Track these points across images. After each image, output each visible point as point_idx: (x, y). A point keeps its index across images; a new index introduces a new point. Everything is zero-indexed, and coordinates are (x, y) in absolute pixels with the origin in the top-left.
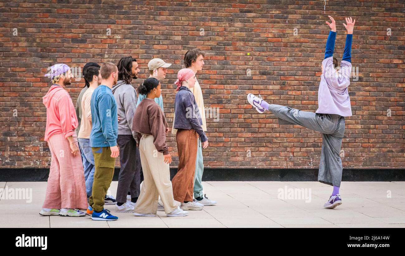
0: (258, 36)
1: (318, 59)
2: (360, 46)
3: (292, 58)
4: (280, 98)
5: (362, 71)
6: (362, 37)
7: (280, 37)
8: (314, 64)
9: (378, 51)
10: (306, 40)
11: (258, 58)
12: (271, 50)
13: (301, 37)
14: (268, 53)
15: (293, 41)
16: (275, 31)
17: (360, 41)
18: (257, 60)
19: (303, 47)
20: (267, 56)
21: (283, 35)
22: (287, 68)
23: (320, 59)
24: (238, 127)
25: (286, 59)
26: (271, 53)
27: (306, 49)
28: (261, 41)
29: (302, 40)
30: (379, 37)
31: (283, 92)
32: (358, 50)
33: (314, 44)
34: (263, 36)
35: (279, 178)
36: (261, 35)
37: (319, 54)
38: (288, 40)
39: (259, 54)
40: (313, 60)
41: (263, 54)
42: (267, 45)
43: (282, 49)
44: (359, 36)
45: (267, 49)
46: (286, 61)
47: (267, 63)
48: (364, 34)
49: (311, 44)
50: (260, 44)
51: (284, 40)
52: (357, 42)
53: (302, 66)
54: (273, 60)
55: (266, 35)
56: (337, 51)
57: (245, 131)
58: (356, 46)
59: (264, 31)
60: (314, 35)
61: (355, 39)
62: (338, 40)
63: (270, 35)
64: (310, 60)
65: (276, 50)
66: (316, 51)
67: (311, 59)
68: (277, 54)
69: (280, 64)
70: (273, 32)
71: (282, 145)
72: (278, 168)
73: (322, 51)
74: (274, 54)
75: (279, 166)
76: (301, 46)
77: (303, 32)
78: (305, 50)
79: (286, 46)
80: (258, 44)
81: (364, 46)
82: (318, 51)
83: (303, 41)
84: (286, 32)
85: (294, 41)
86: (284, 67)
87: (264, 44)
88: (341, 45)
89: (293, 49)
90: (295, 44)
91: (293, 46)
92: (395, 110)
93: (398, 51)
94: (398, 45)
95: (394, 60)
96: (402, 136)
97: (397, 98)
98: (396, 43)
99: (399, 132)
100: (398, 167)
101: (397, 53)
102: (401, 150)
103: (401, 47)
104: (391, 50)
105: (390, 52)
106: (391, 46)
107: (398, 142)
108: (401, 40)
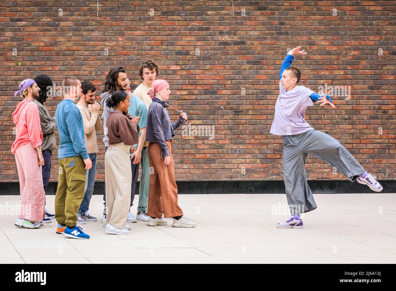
0: (29, 45)
1: (92, 67)
2: (136, 52)
3: (64, 67)
4: (53, 108)
5: (138, 79)
6: (137, 43)
7: (51, 45)
8: (87, 73)
9: (155, 57)
10: (79, 47)
11: (29, 68)
12: (43, 59)
13: (73, 44)
14: (39, 63)
15: (65, 50)
16: (46, 39)
17: (135, 48)
18: (29, 70)
19: (76, 55)
20: (38, 66)
21: (55, 44)
22: (60, 78)
23: (94, 67)
25: (58, 68)
26: (43, 62)
27: (79, 58)
28: (32, 50)
29: (74, 48)
30: (155, 43)
31: (56, 102)
32: (133, 57)
33: (87, 52)
34: (35, 45)
35: (53, 191)
36: (32, 44)
37: (92, 62)
38: (61, 48)
39: (31, 63)
40: (86, 68)
41: (35, 63)
42: (38, 54)
43: (54, 58)
44: (134, 42)
45: (39, 58)
46: (58, 70)
47: (39, 73)
48: (140, 40)
49: (85, 52)
50: (32, 54)
51: (56, 48)
52: (133, 48)
53: (75, 75)
54: (46, 69)
55: (37, 44)
56: (112, 59)
58: (131, 53)
59: (36, 40)
60: (87, 42)
61: (130, 45)
62: (112, 47)
63: (41, 44)
64: (83, 69)
65: (48, 59)
66: (89, 59)
67: (84, 67)
68: (49, 63)
69: (52, 74)
70: (45, 40)
71: (56, 158)
72: (52, 181)
73: (96, 59)
74: (46, 63)
75: (53, 179)
76: (74, 54)
77: (75, 40)
78: (78, 59)
79: (58, 54)
80: (29, 53)
81: (140, 52)
82: (91, 59)
83: (75, 49)
84: (57, 40)
85: (66, 49)
86: (56, 76)
87: (36, 53)
88: (115, 52)
89: (65, 58)
90: (68, 53)
91: (65, 55)
92: (174, 119)
93: (175, 57)
94: (175, 50)
95: (172, 66)
96: (182, 146)
97: (176, 106)
98: (174, 48)
99: (177, 142)
100: (177, 179)
101: (175, 59)
102: (181, 160)
103: (179, 52)
104: (169, 56)
105: (167, 58)
106: (168, 52)
107: (177, 153)
108: (179, 45)
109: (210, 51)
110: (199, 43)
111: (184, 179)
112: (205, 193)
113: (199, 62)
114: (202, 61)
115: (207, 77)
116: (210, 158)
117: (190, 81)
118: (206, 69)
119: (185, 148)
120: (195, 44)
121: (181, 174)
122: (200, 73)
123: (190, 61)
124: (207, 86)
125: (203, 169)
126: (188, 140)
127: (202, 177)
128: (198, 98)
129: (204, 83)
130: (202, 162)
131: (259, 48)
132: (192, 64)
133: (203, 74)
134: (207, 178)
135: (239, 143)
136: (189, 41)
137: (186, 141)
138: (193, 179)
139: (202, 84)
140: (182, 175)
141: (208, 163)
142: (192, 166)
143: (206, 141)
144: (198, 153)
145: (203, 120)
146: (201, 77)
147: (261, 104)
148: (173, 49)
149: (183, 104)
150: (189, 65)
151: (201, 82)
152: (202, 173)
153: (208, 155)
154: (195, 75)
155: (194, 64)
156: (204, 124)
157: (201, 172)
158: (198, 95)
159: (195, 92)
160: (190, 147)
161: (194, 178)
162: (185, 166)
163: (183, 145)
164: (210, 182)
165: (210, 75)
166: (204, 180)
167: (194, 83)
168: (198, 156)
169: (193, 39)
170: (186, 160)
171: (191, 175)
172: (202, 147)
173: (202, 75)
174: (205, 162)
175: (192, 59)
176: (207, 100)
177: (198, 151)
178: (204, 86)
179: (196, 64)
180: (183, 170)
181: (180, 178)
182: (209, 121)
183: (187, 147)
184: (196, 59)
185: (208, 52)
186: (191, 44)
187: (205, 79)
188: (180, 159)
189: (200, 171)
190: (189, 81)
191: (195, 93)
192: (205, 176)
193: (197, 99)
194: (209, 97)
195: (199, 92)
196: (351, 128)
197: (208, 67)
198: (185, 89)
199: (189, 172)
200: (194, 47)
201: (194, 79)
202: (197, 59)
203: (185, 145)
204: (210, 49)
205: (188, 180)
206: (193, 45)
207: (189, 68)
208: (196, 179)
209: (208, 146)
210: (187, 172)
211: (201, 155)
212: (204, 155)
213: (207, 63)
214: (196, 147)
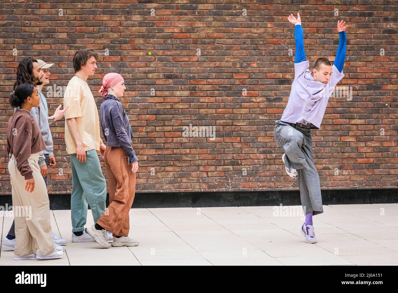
0: (161, 31)
1: (236, 58)
2: (288, 41)
3: (203, 58)
4: (190, 106)
5: (290, 72)
6: (289, 30)
7: (188, 31)
8: (230, 64)
9: (309, 46)
10: (221, 35)
11: (162, 58)
12: (178, 48)
13: (214, 31)
14: (173, 52)
15: (204, 37)
16: (182, 25)
17: (286, 35)
18: (161, 60)
19: (217, 44)
20: (173, 56)
21: (193, 30)
22: (198, 70)
23: (238, 58)
24: (139, 142)
25: (196, 59)
26: (178, 52)
27: (221, 47)
28: (165, 38)
29: (215, 35)
30: (310, 30)
31: (193, 99)
32: (285, 46)
33: (230, 40)
34: (168, 31)
35: (191, 203)
36: (165, 30)
37: (236, 52)
38: (199, 35)
39: (163, 53)
40: (229, 59)
41: (168, 53)
42: (172, 42)
43: (191, 46)
44: (286, 29)
45: (173, 47)
46: (196, 61)
47: (173, 64)
48: (292, 26)
49: (227, 40)
50: (164, 42)
51: (193, 35)
52: (284, 36)
53: (216, 67)
54: (181, 60)
55: (171, 30)
56: (260, 48)
57: (148, 148)
58: (282, 42)
59: (169, 25)
60: (231, 29)
61: (281, 32)
62: (260, 34)
63: (176, 30)
64: (226, 60)
65: (184, 48)
66: (232, 48)
67: (227, 58)
68: (185, 52)
69: (188, 65)
70: (180, 26)
71: (194, 164)
72: (189, 191)
73: (241, 48)
74: (181, 53)
75: (190, 189)
76: (214, 42)
77: (216, 26)
78: (219, 48)
79: (195, 42)
80: (162, 41)
81: (292, 41)
82: (236, 48)
83: (216, 37)
84: (195, 25)
85: (206, 36)
86: (194, 68)
87: (169, 41)
88: (263, 40)
89: (204, 46)
90: (207, 40)
91: (204, 43)
92: (332, 118)
93: (334, 47)
94: (333, 39)
95: (329, 57)
96: (341, 149)
97: (334, 104)
98: (332, 36)
99: (336, 145)
100: (336, 187)
101: (333, 49)
102: (341, 166)
103: (338, 40)
104: (326, 45)
105: (324, 47)
106: (325, 41)
107: (336, 157)
108: (337, 33)
109: (373, 40)
110: (361, 31)
111: (344, 187)
112: (368, 203)
113: (360, 53)
114: (364, 52)
115: (370, 70)
116: (373, 163)
117: (351, 74)
118: (369, 60)
119: (345, 152)
120: (357, 32)
121: (340, 181)
122: (362, 65)
123: (351, 52)
124: (370, 80)
125: (366, 176)
126: (348, 143)
127: (364, 185)
128: (359, 94)
129: (367, 77)
130: (364, 168)
132: (352, 55)
133: (366, 66)
134: (370, 186)
136: (349, 28)
137: (347, 143)
138: (354, 187)
139: (365, 78)
140: (342, 183)
141: (371, 168)
142: (353, 172)
143: (369, 144)
144: (360, 157)
145: (365, 119)
146: (363, 70)
148: (330, 38)
149: (343, 101)
150: (349, 56)
151: (363, 76)
152: (365, 179)
153: (371, 159)
154: (356, 67)
155: (354, 55)
156: (367, 123)
157: (363, 179)
158: (359, 90)
159: (357, 87)
160: (350, 150)
161: (356, 186)
162: (345, 172)
163: (343, 149)
164: (373, 190)
165: (373, 67)
166: (367, 187)
167: (355, 77)
168: (359, 160)
169: (353, 26)
170: (346, 165)
171: (352, 182)
172: (364, 150)
173: (364, 68)
174: (368, 168)
175: (353, 49)
176: (370, 96)
177: (360, 155)
178: (367, 80)
179: (357, 55)
180: (343, 177)
181: (339, 186)
182: (373, 120)
183: (347, 150)
184: (357, 49)
185: (371, 41)
186: (351, 32)
187: (367, 73)
188: (339, 164)
189: (362, 178)
190: (349, 74)
191: (356, 88)
192: (367, 183)
193: (358, 95)
194: (372, 93)
195: (360, 87)
197: (371, 58)
198: (345, 84)
199: (350, 178)
200: (355, 36)
201: (355, 71)
202: (359, 49)
203: (345, 148)
204: (373, 38)
205: (349, 188)
206: (354, 33)
207: (349, 59)
208: (357, 186)
209: (371, 149)
210: (348, 179)
211: (363, 159)
212: (366, 159)
213: (370, 54)
214: (357, 151)
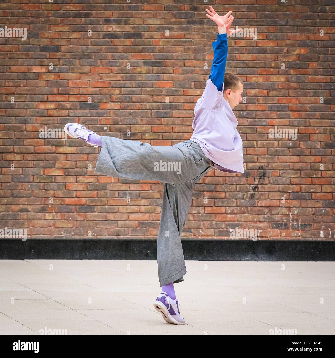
92: (34, 145)
93: (40, 54)
94: (40, 45)
95: (34, 67)
96: (44, 185)
97: (38, 126)
98: (38, 41)
99: (38, 180)
100: (36, 236)
101: (39, 57)
102: (43, 208)
103: (45, 47)
104: (30, 53)
105: (27, 55)
106: (30, 47)
107: (37, 196)
108: (45, 37)
109: (90, 46)
110: (75, 35)
111: (45, 236)
112: (77, 259)
113: (73, 62)
114: (78, 61)
115: (85, 84)
116: (86, 204)
117: (60, 88)
118: (84, 71)
119: (49, 188)
120: (70, 36)
121: (41, 227)
122: (74, 78)
123: (61, 61)
124: (84, 97)
125: (75, 222)
126: (53, 177)
127: (73, 233)
128: (70, 115)
129: (80, 93)
130: (74, 210)
131: (161, 43)
132: (63, 65)
133: (79, 79)
134: (81, 235)
135: (131, 182)
136: (61, 32)
137: (51, 178)
138: (59, 236)
139: (78, 94)
140: (44, 230)
141: (83, 211)
142: (59, 216)
143: (81, 178)
144: (68, 196)
145: (77, 146)
146: (76, 83)
147: (163, 123)
148: (36, 43)
149: (49, 122)
150: (58, 66)
151: (76, 91)
152: (74, 226)
153: (83, 199)
154: (67, 80)
155: (66, 65)
156: (79, 152)
157: (72, 226)
158: (70, 109)
159: (67, 105)
160: (56, 187)
161: (62, 234)
162: (48, 216)
163: (47, 184)
164: (85, 241)
165: (89, 80)
166: (77, 237)
167: (65, 92)
168: (67, 200)
169: (65, 29)
170: (50, 206)
171: (57, 230)
172: (75, 187)
173: (77, 81)
174: (78, 210)
175: (64, 57)
176: (83, 117)
177: (69, 193)
178: (80, 97)
179: (70, 65)
180: (45, 222)
181: (40, 234)
182: (87, 148)
183: (52, 187)
184: (69, 58)
185: (87, 47)
186: (63, 36)
187: (82, 87)
188: (41, 204)
189: (70, 223)
190: (58, 89)
191: (66, 107)
192: (77, 231)
193: (68, 116)
194: (86, 113)
195: (72, 105)
196: (297, 161)
197: (87, 69)
198: (52, 101)
199: (54, 225)
200: (68, 41)
201: (66, 85)
202: (72, 57)
203: (50, 184)
204: (90, 44)
205: (53, 237)
206: (66, 37)
207: (59, 70)
208: (64, 236)
209: (83, 186)
210: (51, 226)
211: (72, 199)
212: (76, 199)
213: (85, 64)
214: (65, 188)
